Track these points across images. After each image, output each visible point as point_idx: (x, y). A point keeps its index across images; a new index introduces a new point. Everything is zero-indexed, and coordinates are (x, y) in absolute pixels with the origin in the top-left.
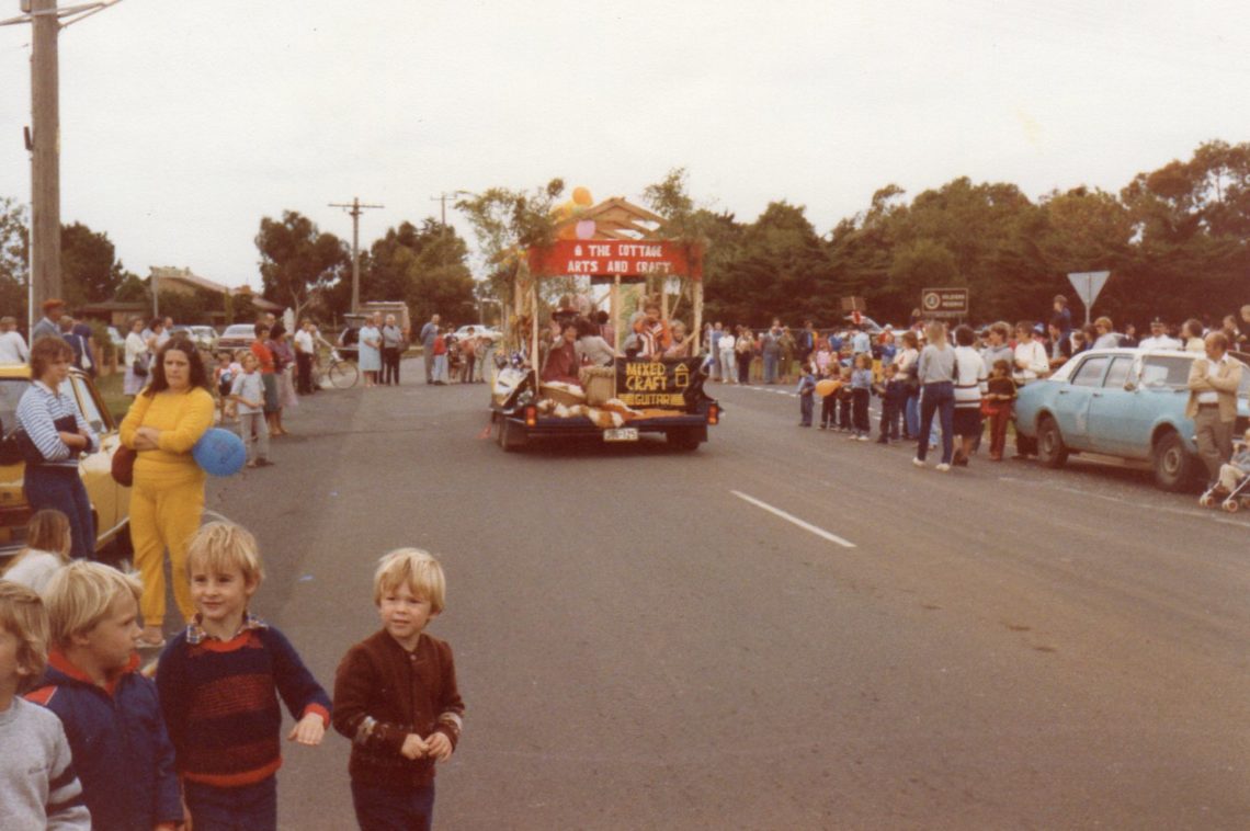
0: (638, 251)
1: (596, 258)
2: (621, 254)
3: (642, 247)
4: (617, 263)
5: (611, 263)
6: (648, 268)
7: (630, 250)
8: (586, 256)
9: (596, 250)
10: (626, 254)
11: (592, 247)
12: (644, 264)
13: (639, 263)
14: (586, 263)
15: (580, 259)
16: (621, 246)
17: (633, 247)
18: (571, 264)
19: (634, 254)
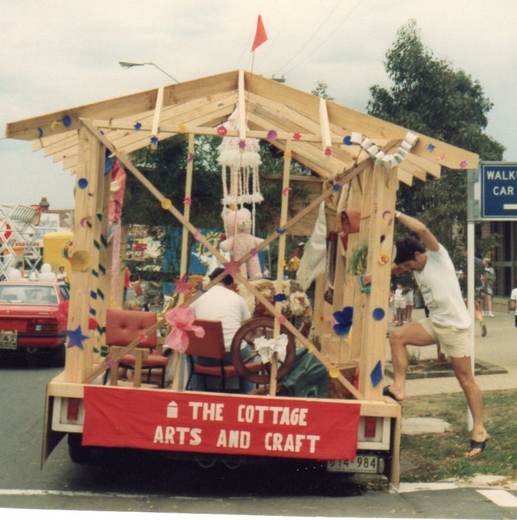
0: (268, 415)
1: (199, 423)
2: (240, 419)
3: (276, 410)
4: (234, 435)
5: (223, 433)
6: (283, 444)
7: (257, 413)
8: (185, 418)
9: (200, 410)
10: (250, 420)
11: (195, 405)
12: (278, 437)
13: (269, 435)
14: (183, 431)
15: (174, 423)
16: (241, 407)
17: (262, 409)
18: (159, 429)
19: (261, 420)
